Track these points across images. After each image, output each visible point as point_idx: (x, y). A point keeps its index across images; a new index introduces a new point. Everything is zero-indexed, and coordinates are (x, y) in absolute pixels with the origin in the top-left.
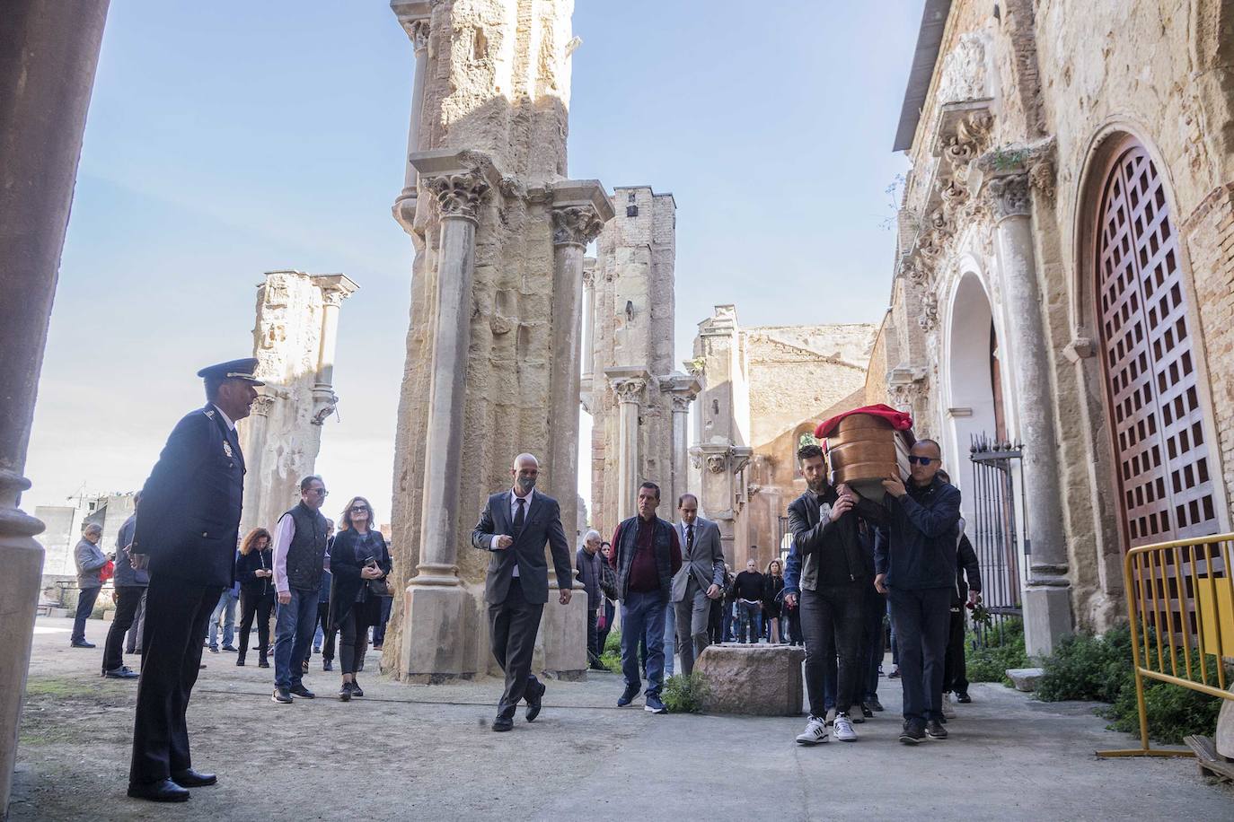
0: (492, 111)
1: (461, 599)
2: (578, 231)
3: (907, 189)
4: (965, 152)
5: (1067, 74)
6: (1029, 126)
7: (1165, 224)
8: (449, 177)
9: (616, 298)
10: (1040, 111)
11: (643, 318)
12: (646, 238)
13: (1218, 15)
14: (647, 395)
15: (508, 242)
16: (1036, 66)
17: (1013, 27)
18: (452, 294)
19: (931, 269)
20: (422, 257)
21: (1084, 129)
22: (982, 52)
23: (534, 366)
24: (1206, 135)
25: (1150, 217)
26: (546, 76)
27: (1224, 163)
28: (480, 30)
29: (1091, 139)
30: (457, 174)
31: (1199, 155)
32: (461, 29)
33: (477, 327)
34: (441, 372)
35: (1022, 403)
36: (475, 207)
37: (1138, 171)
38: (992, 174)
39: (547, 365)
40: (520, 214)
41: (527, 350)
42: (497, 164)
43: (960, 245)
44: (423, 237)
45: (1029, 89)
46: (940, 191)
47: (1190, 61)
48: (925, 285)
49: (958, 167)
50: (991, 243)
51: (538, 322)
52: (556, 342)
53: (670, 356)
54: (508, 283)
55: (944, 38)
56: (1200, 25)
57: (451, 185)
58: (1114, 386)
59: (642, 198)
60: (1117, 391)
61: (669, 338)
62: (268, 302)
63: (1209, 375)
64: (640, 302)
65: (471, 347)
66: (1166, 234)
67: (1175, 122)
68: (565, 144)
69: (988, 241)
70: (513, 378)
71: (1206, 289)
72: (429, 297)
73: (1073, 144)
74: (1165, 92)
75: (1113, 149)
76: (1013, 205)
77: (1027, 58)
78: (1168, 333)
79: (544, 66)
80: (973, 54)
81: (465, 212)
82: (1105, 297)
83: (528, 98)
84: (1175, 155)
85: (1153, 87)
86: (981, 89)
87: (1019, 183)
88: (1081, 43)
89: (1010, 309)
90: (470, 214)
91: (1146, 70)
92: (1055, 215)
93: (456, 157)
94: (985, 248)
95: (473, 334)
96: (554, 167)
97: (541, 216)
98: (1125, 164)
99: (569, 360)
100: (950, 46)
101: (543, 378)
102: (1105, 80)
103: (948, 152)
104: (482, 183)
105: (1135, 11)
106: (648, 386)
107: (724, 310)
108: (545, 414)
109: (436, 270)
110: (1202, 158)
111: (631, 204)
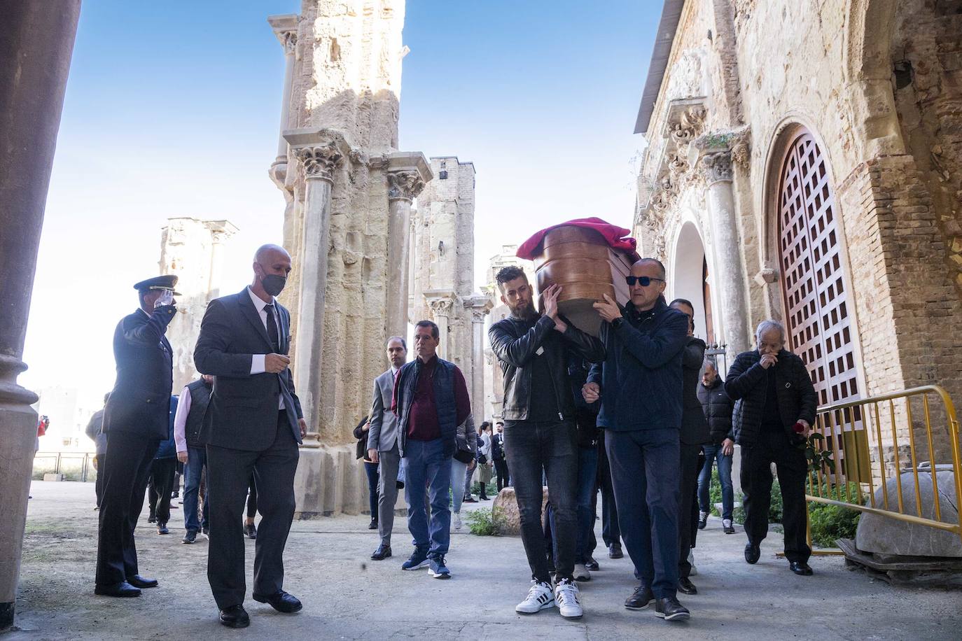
0: (343, 101)
1: (322, 458)
2: (407, 189)
3: (643, 161)
4: (686, 135)
5: (759, 80)
6: (732, 117)
7: (825, 188)
8: (312, 148)
9: (431, 239)
10: (740, 106)
11: (451, 254)
12: (453, 196)
13: (862, 44)
14: (454, 310)
15: (356, 197)
16: (737, 74)
17: (721, 46)
18: (315, 234)
19: (661, 219)
20: (292, 207)
21: (770, 120)
22: (699, 64)
23: (374, 288)
24: (854, 126)
25: (815, 183)
26: (384, 74)
27: (865, 147)
28: (334, 41)
29: (775, 127)
30: (318, 146)
31: (848, 141)
32: (320, 39)
33: (333, 259)
34: (306, 292)
35: (725, 315)
36: (331, 171)
37: (807, 151)
38: (706, 151)
39: (384, 287)
40: (364, 176)
41: (369, 275)
42: (348, 139)
43: (682, 201)
44: (292, 193)
45: (732, 91)
46: (668, 163)
47: (843, 75)
48: (656, 230)
49: (681, 145)
50: (704, 201)
51: (377, 256)
52: (390, 270)
53: (470, 282)
54: (355, 226)
55: (672, 53)
56: (850, 50)
57: (314, 155)
58: (789, 303)
59: (450, 166)
60: (792, 306)
61: (470, 268)
62: (171, 240)
63: (854, 293)
64: (449, 242)
65: (328, 274)
66: (826, 195)
67: (833, 117)
68: (397, 125)
69: (702, 199)
70: (359, 296)
71: (853, 234)
72: (297, 237)
73: (763, 130)
74: (826, 96)
75: (790, 135)
76: (720, 174)
77: (731, 69)
78: (827, 265)
79: (381, 68)
80: (693, 65)
81: (324, 174)
82: (784, 240)
83: (370, 91)
84: (833, 140)
85: (818, 92)
86: (698, 90)
87: (724, 158)
88: (768, 59)
89: (717, 247)
90: (328, 176)
91: (814, 80)
92: (749, 180)
93: (318, 134)
94: (700, 204)
95: (330, 264)
96: (389, 142)
97: (380, 178)
98: (798, 146)
99: (400, 283)
100: (676, 58)
101: (381, 297)
102: (785, 86)
103: (674, 135)
104: (337, 153)
105: (806, 39)
106: (455, 304)
107: (509, 249)
108: (383, 323)
109: (302, 217)
110: (851, 142)
111: (443, 170)
